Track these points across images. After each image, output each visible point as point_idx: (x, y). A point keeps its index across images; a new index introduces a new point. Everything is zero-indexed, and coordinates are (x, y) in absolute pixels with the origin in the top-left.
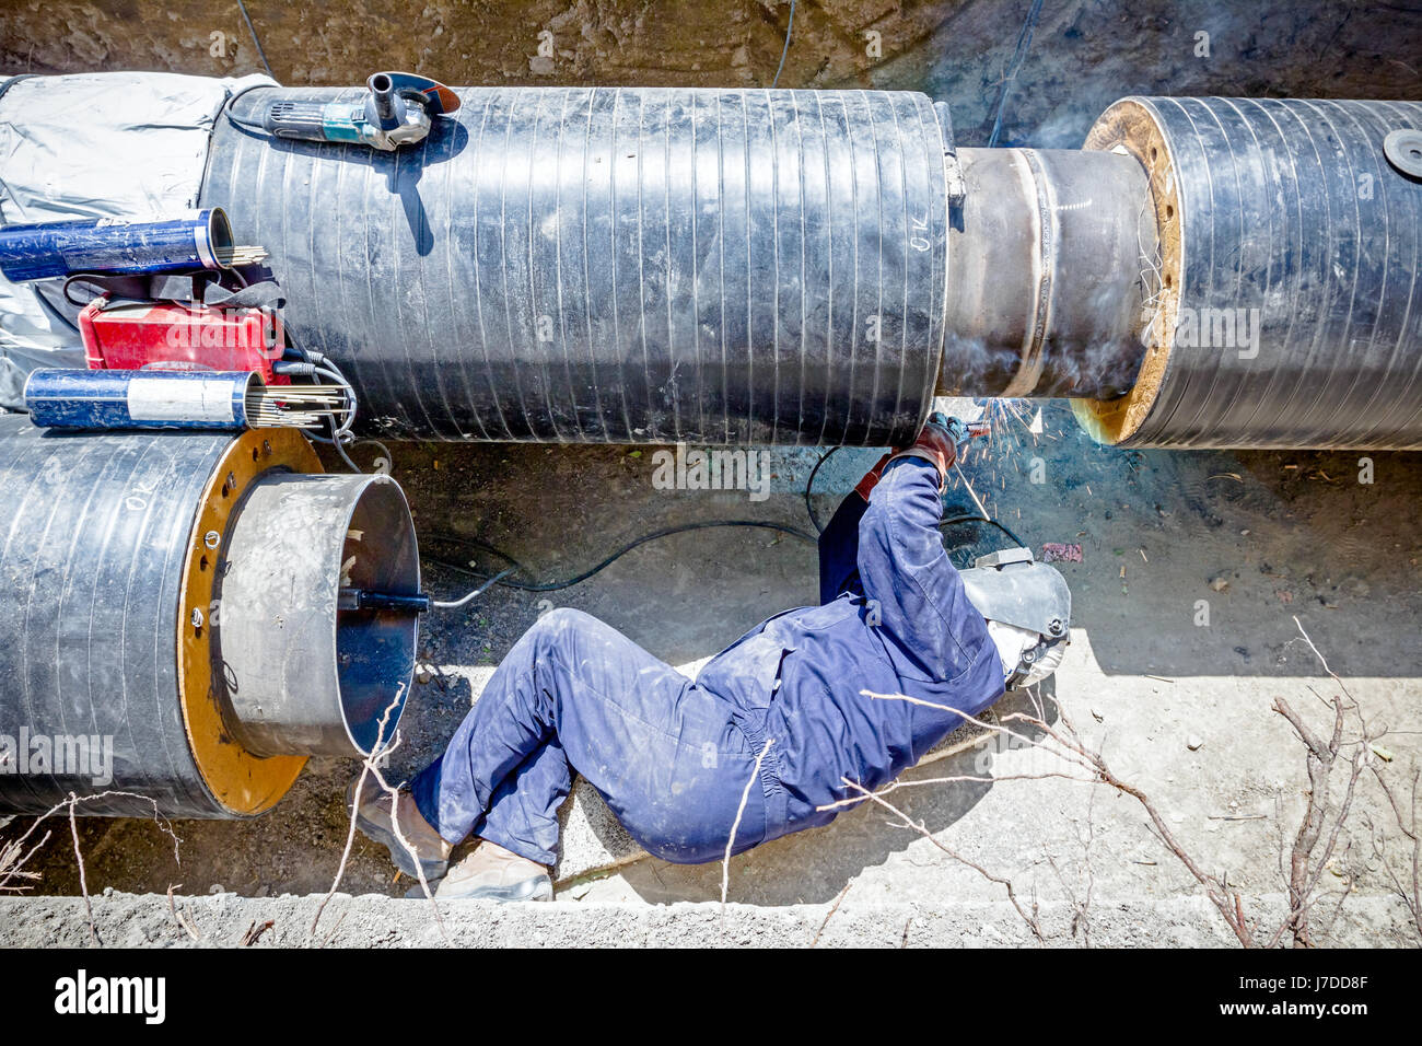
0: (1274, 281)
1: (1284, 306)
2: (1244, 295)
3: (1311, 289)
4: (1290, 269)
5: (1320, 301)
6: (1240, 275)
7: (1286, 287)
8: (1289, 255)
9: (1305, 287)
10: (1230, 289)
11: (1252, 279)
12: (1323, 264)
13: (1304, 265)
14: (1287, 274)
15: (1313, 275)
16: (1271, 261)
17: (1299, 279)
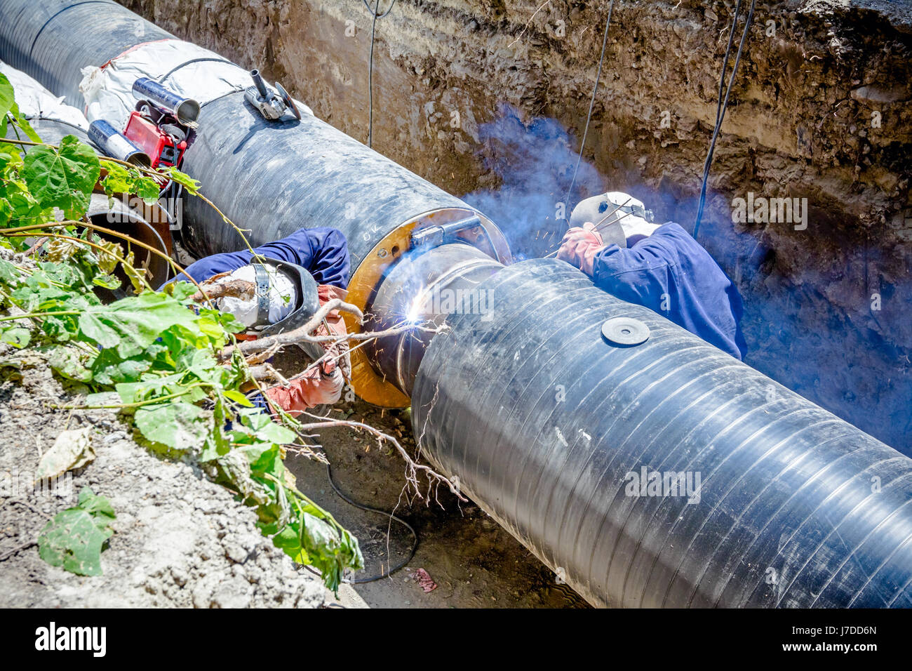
0: (484, 341)
1: (479, 359)
2: (466, 341)
3: (497, 358)
4: (495, 340)
5: (497, 368)
6: (472, 329)
7: (486, 349)
8: (501, 332)
9: (495, 354)
10: (463, 333)
11: (475, 335)
12: (512, 347)
13: (503, 342)
14: (493, 341)
15: (504, 350)
16: (490, 330)
17: (494, 348)
